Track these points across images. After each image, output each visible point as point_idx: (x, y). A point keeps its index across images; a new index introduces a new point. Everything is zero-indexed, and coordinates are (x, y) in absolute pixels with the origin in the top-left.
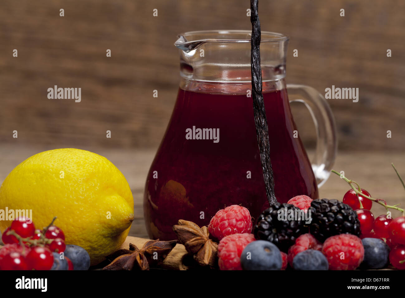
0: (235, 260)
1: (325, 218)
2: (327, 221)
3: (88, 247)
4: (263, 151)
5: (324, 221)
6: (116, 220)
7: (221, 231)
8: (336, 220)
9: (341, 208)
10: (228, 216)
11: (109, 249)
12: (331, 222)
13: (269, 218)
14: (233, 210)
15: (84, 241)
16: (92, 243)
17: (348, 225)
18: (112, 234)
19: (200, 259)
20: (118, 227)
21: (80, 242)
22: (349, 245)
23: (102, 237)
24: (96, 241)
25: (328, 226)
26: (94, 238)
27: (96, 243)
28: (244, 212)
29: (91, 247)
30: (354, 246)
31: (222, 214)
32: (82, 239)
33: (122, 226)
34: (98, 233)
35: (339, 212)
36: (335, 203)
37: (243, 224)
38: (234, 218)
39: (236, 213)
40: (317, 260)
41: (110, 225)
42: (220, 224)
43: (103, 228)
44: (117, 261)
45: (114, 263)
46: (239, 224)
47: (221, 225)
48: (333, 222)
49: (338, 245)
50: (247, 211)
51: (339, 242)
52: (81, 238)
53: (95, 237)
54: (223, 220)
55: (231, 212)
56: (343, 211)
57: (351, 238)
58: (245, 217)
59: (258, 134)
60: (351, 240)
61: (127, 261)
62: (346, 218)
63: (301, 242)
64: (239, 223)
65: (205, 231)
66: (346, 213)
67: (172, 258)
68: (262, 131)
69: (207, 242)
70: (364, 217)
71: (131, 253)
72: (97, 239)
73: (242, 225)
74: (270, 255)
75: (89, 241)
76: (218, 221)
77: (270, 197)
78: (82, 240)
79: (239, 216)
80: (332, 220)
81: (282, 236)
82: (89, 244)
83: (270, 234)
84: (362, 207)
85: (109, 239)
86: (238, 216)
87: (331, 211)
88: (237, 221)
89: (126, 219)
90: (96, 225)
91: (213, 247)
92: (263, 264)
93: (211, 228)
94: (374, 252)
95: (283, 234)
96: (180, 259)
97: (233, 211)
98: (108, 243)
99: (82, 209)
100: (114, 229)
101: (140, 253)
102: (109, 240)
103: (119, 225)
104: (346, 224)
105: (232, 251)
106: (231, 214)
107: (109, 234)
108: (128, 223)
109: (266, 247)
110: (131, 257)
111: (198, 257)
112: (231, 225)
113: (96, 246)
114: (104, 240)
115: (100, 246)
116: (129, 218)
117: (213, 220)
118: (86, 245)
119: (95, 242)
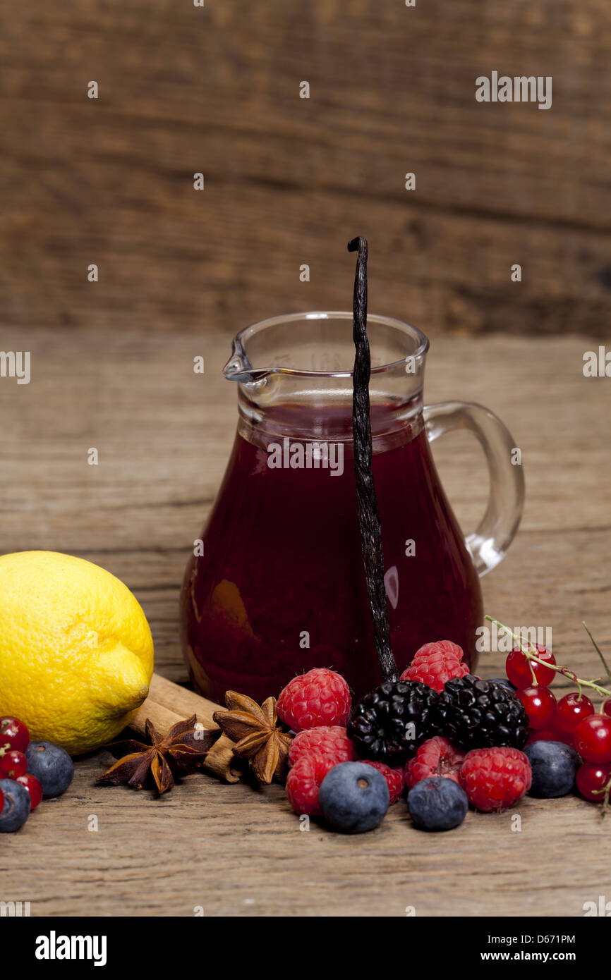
0: (311, 793)
1: (466, 717)
2: (469, 721)
3: (72, 737)
4: (371, 573)
5: (465, 721)
6: (117, 697)
7: (296, 719)
8: (485, 722)
9: (493, 701)
10: (309, 692)
11: (111, 733)
12: (475, 726)
13: (372, 713)
14: (317, 682)
15: (64, 730)
16: (79, 731)
17: (504, 732)
18: (112, 716)
19: (258, 771)
20: (122, 707)
21: (58, 731)
22: (505, 770)
23: (96, 721)
24: (86, 729)
25: (471, 731)
26: (81, 724)
27: (85, 731)
28: (336, 684)
29: (75, 736)
30: (514, 772)
31: (297, 687)
32: (63, 727)
33: (128, 705)
34: (89, 716)
35: (491, 707)
36: (485, 689)
37: (332, 708)
38: (317, 698)
39: (322, 687)
40: (446, 801)
41: (107, 704)
42: (295, 705)
43: (97, 709)
44: (120, 767)
45: (114, 770)
46: (326, 708)
47: (295, 708)
48: (479, 724)
49: (486, 769)
50: (342, 682)
51: (488, 764)
52: (60, 726)
53: (83, 722)
54: (299, 699)
55: (313, 686)
56: (496, 706)
57: (509, 756)
58: (337, 694)
59: (364, 543)
60: (509, 760)
61: (137, 766)
62: (501, 719)
63: (426, 757)
64: (327, 705)
65: (270, 713)
66: (502, 710)
67: (214, 756)
68: (370, 538)
69: (272, 738)
70: (537, 702)
71: (145, 750)
72: (87, 725)
73: (330, 708)
74: (365, 794)
75: (74, 729)
76: (290, 700)
77: (382, 654)
78: (61, 728)
79: (327, 695)
80: (477, 721)
81: (394, 745)
82: (74, 733)
83: (373, 742)
84: (535, 683)
85: (109, 721)
86: (324, 694)
87: (477, 704)
88: (323, 702)
89: (134, 696)
90: (85, 704)
91: (282, 745)
92: (355, 811)
93: (280, 711)
94: (550, 772)
95: (395, 743)
96: (227, 763)
97: (317, 685)
98: (107, 727)
99: (61, 680)
100: (116, 710)
101: (160, 753)
102: (109, 723)
103: (123, 704)
104: (501, 730)
105: (306, 778)
106: (313, 689)
107: (107, 716)
108: (139, 702)
109: (362, 778)
110: (143, 758)
111: (256, 766)
112: (312, 708)
113: (86, 735)
114: (99, 724)
115: (94, 733)
116: (139, 694)
117: (284, 695)
118: (70, 735)
119: (84, 729)
